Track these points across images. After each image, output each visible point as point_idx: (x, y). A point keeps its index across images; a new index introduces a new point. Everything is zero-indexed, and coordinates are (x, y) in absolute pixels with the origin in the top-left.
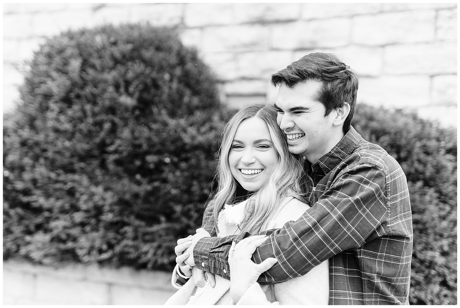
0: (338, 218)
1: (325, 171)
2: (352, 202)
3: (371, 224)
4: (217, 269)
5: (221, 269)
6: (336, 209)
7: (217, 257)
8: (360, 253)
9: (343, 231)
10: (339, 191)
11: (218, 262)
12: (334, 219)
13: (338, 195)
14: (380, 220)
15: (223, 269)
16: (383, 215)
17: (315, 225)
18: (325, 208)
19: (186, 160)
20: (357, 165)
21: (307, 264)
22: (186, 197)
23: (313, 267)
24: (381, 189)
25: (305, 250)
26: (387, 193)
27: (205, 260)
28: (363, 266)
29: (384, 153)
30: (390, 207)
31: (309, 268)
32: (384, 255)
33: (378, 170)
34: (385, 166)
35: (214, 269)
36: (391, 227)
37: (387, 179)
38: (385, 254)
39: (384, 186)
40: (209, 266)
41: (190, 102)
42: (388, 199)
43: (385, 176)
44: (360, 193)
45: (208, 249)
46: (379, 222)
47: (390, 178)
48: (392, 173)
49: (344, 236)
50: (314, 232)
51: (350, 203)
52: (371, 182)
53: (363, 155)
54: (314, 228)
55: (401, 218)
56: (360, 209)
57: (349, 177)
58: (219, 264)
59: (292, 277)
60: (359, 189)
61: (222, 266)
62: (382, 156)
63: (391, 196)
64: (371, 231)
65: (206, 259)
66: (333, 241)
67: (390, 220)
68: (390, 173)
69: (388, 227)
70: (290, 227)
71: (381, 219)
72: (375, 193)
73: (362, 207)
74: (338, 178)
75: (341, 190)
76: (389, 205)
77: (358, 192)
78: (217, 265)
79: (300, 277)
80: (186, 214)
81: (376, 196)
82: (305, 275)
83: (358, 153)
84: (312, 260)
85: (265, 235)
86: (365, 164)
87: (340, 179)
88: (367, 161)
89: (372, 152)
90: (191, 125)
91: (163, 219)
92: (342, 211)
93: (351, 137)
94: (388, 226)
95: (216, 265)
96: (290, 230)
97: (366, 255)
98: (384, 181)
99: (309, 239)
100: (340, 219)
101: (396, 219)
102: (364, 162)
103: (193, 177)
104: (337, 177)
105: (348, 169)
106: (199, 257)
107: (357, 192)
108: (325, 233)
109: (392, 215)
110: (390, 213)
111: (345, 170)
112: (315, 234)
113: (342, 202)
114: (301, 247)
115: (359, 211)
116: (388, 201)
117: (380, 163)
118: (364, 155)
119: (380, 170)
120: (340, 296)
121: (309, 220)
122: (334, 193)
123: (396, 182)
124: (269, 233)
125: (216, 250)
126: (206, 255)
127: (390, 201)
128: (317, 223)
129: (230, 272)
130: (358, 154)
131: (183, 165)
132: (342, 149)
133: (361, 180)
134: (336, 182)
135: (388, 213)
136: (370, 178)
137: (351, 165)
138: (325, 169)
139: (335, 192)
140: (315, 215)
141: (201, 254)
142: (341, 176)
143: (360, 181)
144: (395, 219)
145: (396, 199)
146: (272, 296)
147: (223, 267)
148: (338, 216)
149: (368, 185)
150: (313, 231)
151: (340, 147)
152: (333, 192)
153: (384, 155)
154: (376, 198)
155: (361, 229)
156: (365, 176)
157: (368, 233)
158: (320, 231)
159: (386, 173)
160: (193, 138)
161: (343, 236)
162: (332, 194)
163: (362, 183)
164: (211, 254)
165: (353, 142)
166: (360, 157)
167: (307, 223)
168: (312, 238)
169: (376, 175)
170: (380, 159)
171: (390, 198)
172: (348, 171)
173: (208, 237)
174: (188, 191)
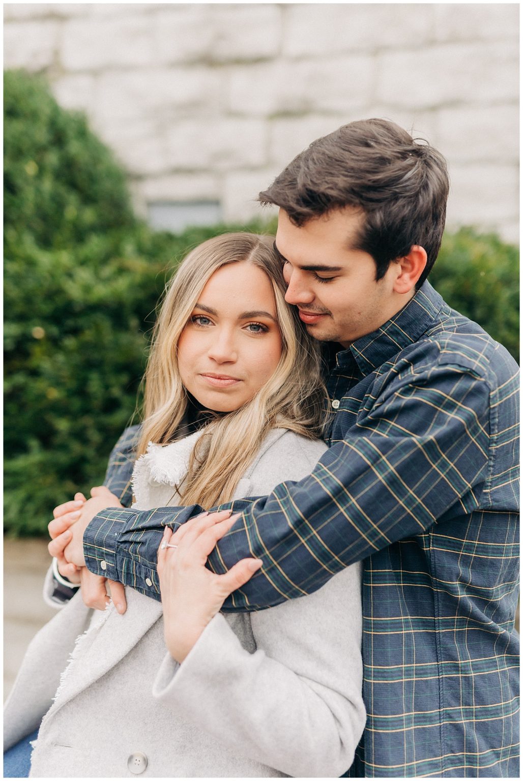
0: (388, 479)
1: (363, 368)
2: (419, 448)
3: (454, 489)
4: (132, 577)
5: (141, 577)
6: (383, 460)
7: (132, 552)
8: (427, 542)
9: (397, 506)
10: (392, 421)
11: (136, 564)
12: (380, 481)
13: (389, 429)
14: (472, 482)
15: (146, 578)
16: (479, 470)
17: (338, 492)
18: (361, 457)
19: (75, 332)
20: (432, 366)
21: (319, 571)
22: (76, 404)
23: (331, 575)
24: (478, 418)
25: (317, 544)
26: (492, 427)
27: (109, 557)
28: (435, 567)
29: (488, 342)
30: (494, 454)
31: (323, 577)
32: (476, 545)
33: (475, 379)
34: (490, 371)
35: (127, 577)
36: (492, 494)
37: (493, 398)
38: (477, 542)
39: (486, 413)
40: (117, 569)
41: (78, 217)
42: (492, 440)
43: (490, 393)
44: (435, 428)
45: (116, 534)
46: (469, 485)
47: (498, 396)
48: (502, 386)
49: (398, 516)
50: (338, 507)
51: (415, 449)
52: (459, 404)
53: (446, 345)
54: (337, 498)
55: (514, 473)
56: (435, 461)
57: (413, 393)
58: (138, 566)
59: (287, 597)
60: (434, 420)
61: (143, 571)
62: (485, 348)
63: (499, 432)
64: (452, 503)
65: (112, 555)
66: (375, 526)
67: (490, 480)
68: (499, 386)
69: (486, 494)
70: (285, 495)
71: (474, 480)
72: (466, 427)
73: (439, 456)
74: (392, 394)
75: (396, 419)
76: (494, 451)
77: (432, 424)
78: (133, 569)
79: (304, 598)
80: (79, 435)
81: (467, 434)
82: (314, 593)
83: (436, 341)
84: (330, 563)
85: (230, 509)
86: (449, 365)
87: (395, 395)
88: (454, 361)
89: (464, 340)
90: (83, 263)
91: (34, 443)
92: (396, 464)
93: (424, 303)
94: (484, 491)
95: (131, 568)
96: (286, 503)
97: (439, 544)
98: (486, 402)
99: (326, 520)
100: (392, 481)
101: (504, 478)
102: (447, 361)
103: (90, 365)
104: (389, 390)
105: (413, 373)
106: (95, 550)
107: (430, 425)
108: (358, 510)
109: (497, 470)
110: (493, 466)
111: (406, 375)
112: (339, 510)
113: (397, 446)
114: (309, 537)
115: (432, 466)
116: (492, 443)
117: (480, 365)
118: (447, 347)
119: (479, 380)
120: (387, 628)
121: (327, 481)
122: (381, 423)
123: (510, 402)
124: (239, 506)
125: (131, 537)
126: (110, 546)
127: (496, 443)
128: (344, 488)
129: (159, 586)
130: (435, 343)
131: (70, 342)
132: (403, 328)
133: (439, 400)
134: (387, 401)
135: (490, 466)
136: (457, 396)
137: (420, 366)
138: (363, 365)
139: (383, 422)
140: (337, 468)
141: (101, 544)
142: (399, 388)
143: (437, 402)
144: (501, 477)
145: (506, 438)
146: (245, 633)
147: (146, 574)
148: (389, 476)
149: (453, 411)
150: (334, 505)
151: (399, 323)
152: (378, 422)
153: (489, 347)
154: (468, 438)
155: (432, 500)
156: (449, 393)
157: (446, 506)
158: (348, 505)
159: (492, 386)
160: (87, 289)
161: (396, 515)
162: (376, 426)
163: (442, 406)
164: (122, 545)
165: (426, 314)
166: (439, 351)
167: (321, 487)
168: (332, 518)
169: (470, 389)
170: (481, 355)
171: (496, 438)
172: (414, 379)
173: (115, 509)
174: (81, 392)
